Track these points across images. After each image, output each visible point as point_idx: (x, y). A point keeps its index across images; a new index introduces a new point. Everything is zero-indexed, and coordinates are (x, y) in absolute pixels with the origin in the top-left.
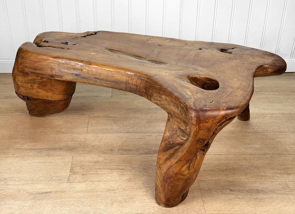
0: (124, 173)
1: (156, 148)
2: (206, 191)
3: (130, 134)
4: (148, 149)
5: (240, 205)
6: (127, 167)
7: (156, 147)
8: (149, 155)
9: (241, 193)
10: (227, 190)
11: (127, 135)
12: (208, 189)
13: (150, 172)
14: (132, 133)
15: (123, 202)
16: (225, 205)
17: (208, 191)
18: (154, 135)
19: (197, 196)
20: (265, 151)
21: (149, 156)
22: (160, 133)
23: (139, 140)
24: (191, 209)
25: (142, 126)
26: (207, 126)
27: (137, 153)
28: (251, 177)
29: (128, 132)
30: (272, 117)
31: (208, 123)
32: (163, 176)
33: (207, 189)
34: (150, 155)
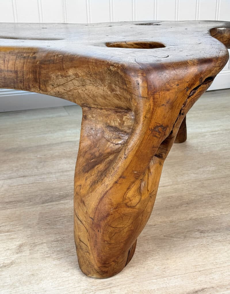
0: (12, 237)
1: (61, 193)
2: (161, 239)
3: (14, 180)
4: (48, 195)
5: (226, 252)
6: (16, 226)
7: (61, 191)
8: (51, 203)
9: (219, 233)
10: (195, 232)
11: (9, 182)
12: (164, 236)
13: (58, 227)
14: (18, 179)
15: (17, 284)
16: (201, 255)
17: (164, 239)
18: (54, 176)
19: (149, 250)
20: (226, 173)
21: (52, 205)
22: (63, 172)
23: (31, 185)
24: (148, 273)
25: (32, 168)
26: (168, 97)
27: (31, 203)
28: (222, 209)
29: (10, 178)
30: (213, 135)
31: (171, 91)
32: (91, 218)
33: (162, 237)
34: (54, 203)
